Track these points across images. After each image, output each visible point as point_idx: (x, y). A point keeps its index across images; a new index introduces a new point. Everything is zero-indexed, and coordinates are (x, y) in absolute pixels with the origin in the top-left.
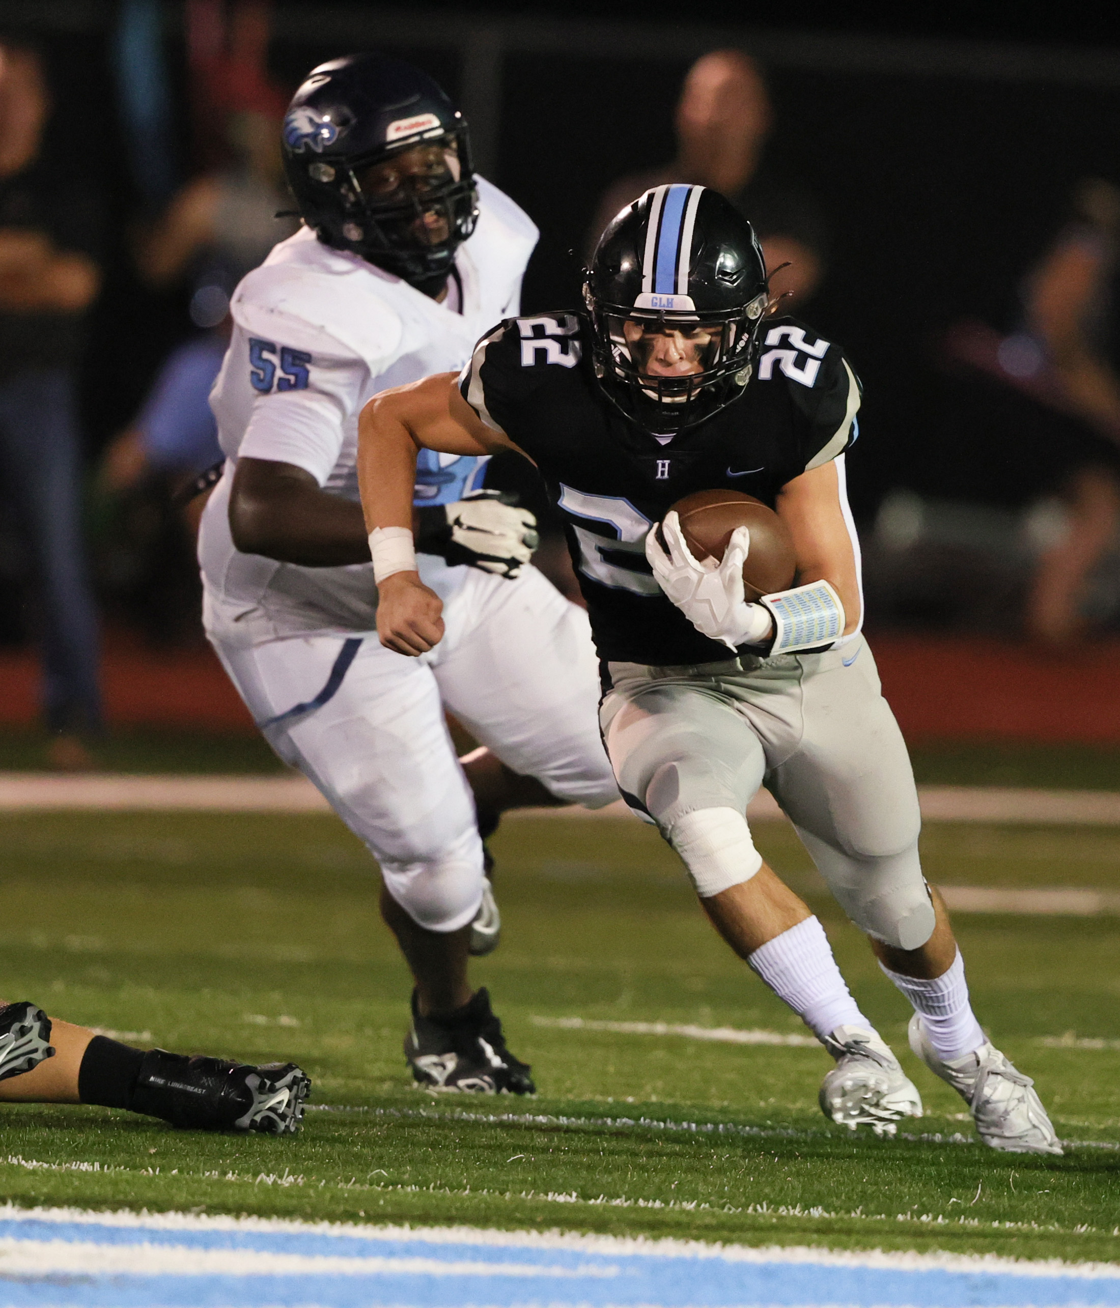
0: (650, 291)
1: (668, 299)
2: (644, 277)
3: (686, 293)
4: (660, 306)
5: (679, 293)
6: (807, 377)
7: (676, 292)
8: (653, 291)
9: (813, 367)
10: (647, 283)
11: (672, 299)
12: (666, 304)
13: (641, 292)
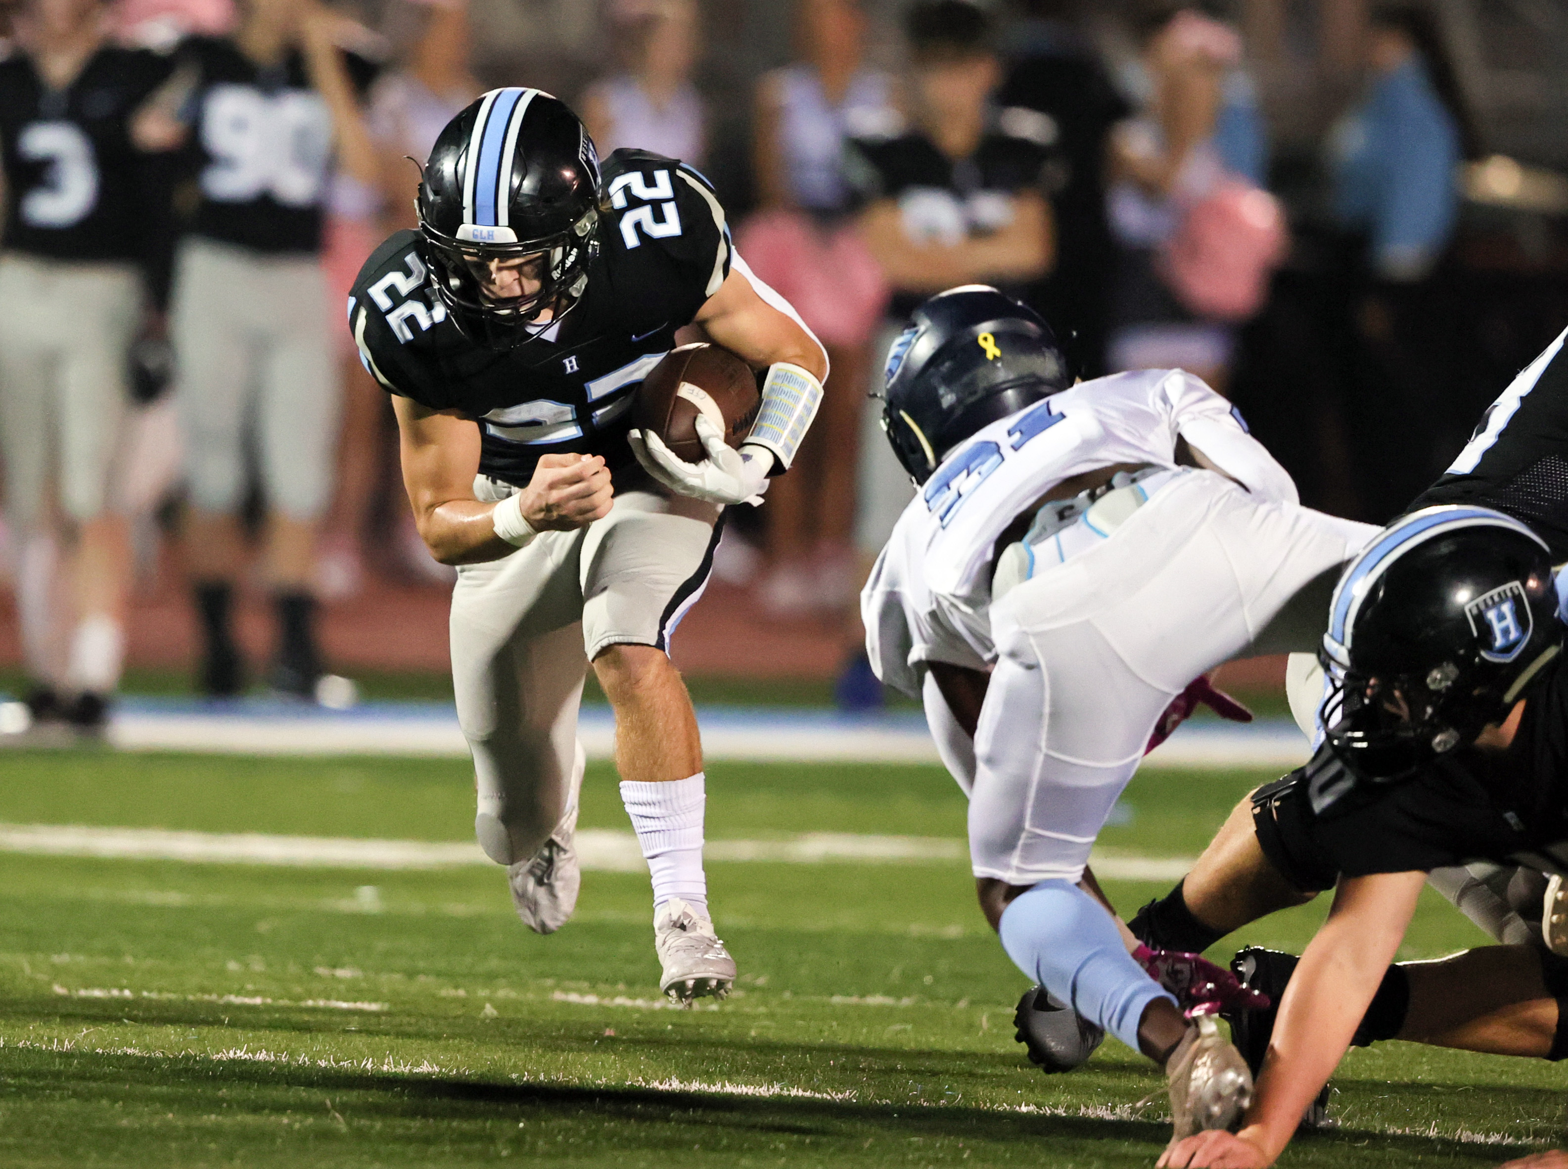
0: (471, 222)
1: (489, 232)
2: (464, 208)
3: (507, 225)
4: (482, 238)
5: (500, 224)
6: (672, 227)
7: (496, 224)
8: (474, 222)
9: (670, 210)
10: (467, 214)
11: (493, 232)
12: (486, 236)
13: (463, 223)
